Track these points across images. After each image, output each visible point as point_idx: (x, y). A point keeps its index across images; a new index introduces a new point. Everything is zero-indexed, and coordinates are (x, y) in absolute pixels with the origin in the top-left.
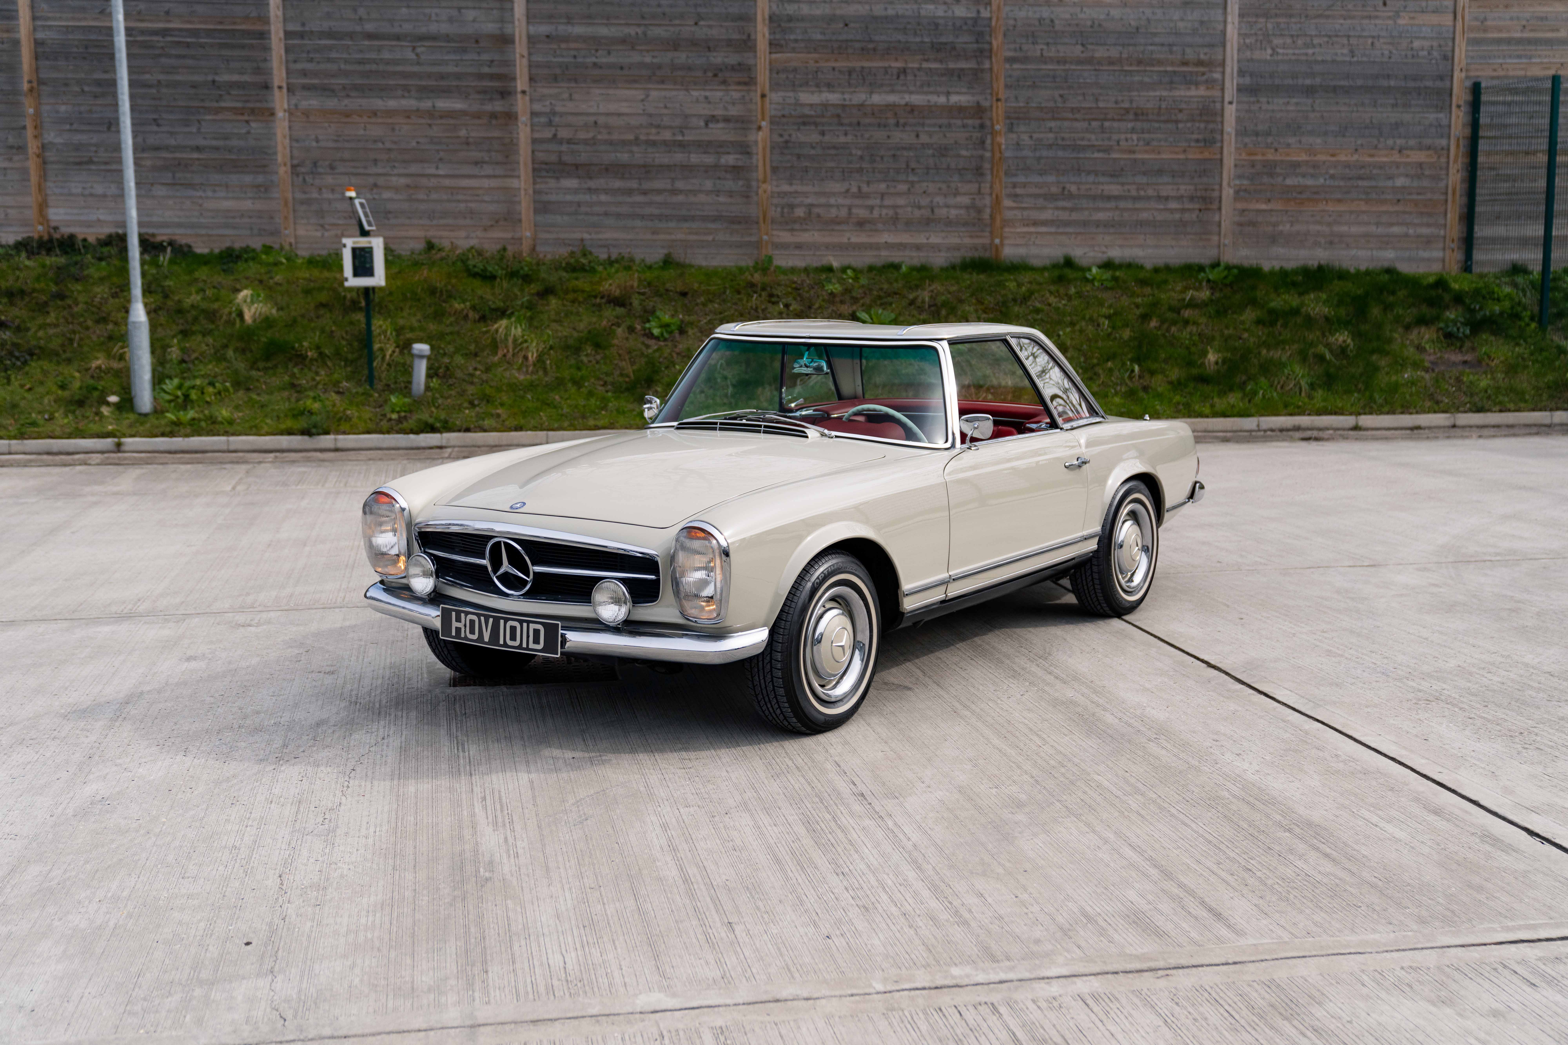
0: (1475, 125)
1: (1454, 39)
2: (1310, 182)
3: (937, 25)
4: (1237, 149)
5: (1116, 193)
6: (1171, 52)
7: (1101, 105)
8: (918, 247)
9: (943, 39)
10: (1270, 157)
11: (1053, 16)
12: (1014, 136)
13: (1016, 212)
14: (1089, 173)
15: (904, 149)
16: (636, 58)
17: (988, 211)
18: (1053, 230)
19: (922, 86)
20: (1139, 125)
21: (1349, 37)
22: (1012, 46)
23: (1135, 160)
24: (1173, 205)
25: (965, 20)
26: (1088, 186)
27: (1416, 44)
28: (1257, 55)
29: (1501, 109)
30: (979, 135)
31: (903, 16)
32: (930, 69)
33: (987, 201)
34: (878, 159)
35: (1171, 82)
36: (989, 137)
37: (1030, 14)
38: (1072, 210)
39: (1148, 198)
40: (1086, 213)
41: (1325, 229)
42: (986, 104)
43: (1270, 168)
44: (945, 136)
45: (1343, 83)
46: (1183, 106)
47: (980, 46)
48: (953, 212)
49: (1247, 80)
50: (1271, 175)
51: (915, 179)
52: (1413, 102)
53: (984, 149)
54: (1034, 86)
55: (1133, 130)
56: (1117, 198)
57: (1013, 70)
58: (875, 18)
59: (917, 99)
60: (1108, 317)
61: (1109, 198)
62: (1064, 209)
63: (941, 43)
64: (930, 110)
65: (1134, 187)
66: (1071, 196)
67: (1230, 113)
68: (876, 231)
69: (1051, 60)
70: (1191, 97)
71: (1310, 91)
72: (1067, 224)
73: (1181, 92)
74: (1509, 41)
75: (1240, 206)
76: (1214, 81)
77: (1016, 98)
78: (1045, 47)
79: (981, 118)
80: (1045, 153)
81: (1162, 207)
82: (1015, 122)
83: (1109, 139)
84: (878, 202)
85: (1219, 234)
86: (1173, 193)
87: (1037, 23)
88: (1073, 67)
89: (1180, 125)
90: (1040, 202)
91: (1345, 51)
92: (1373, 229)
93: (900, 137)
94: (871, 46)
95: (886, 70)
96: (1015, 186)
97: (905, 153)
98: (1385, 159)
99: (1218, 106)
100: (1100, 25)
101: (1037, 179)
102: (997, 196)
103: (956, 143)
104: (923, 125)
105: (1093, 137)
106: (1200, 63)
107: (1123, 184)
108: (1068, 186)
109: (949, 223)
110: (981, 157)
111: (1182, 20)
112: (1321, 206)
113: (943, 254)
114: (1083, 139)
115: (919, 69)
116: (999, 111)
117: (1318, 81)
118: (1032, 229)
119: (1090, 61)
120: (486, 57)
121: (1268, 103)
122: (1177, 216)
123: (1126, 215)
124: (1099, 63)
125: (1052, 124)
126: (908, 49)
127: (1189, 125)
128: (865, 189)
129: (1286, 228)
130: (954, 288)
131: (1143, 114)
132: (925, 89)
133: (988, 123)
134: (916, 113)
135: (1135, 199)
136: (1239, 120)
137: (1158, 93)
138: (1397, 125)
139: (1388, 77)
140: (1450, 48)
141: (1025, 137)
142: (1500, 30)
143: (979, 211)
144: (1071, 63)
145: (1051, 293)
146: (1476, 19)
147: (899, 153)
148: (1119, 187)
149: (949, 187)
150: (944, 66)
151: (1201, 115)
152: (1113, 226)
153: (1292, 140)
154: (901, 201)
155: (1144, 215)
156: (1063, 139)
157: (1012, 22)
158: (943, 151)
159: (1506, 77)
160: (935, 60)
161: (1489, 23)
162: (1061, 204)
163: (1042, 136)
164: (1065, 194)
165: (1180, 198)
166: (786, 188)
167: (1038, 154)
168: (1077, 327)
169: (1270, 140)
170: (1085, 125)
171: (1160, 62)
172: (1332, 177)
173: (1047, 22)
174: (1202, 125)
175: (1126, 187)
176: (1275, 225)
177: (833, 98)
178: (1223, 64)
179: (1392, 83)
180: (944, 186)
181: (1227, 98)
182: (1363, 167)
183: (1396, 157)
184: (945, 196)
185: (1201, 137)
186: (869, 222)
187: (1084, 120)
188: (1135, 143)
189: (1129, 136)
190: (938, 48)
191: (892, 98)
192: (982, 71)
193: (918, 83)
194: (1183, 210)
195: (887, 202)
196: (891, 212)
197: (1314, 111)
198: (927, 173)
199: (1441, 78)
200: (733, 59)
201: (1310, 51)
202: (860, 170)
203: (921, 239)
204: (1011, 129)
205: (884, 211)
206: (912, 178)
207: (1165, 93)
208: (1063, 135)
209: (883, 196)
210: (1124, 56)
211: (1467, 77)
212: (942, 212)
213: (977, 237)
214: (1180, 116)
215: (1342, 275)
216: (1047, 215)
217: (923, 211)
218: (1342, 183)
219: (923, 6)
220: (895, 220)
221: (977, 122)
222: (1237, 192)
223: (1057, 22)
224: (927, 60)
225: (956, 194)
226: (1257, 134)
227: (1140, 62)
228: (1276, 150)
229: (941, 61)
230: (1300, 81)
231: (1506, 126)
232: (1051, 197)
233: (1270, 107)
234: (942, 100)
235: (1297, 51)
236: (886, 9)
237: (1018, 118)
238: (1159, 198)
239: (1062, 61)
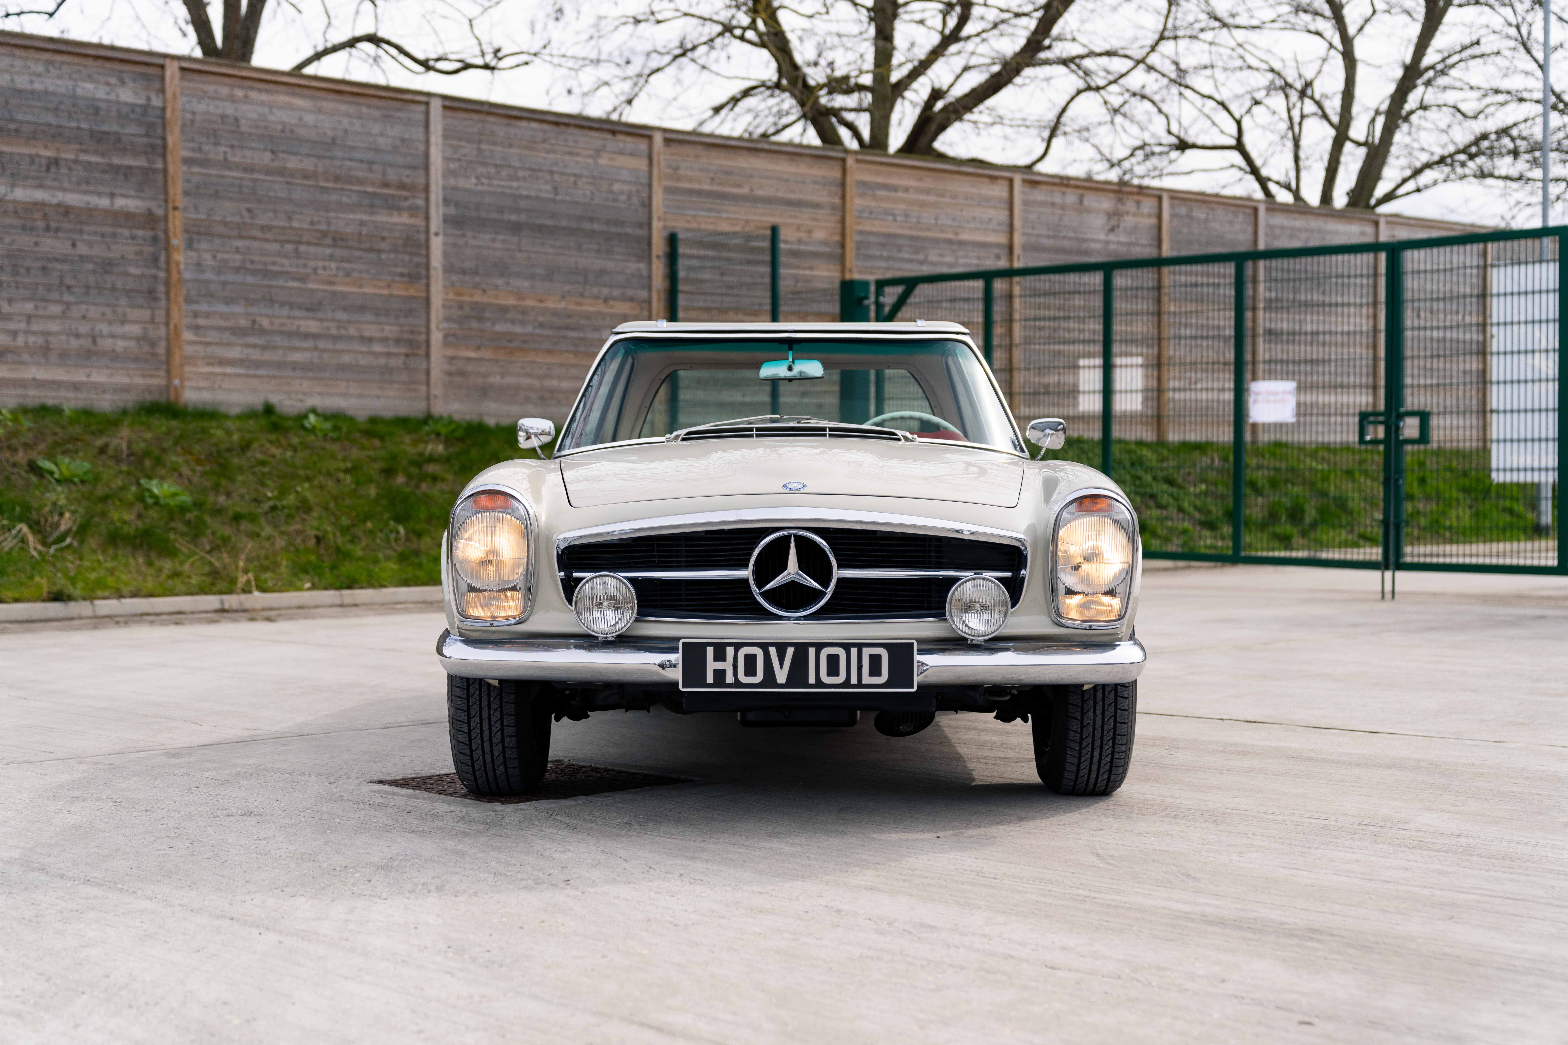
0: (672, 277)
1: (650, 185)
2: (519, 329)
3: (97, 110)
4: (445, 287)
5: (314, 330)
6: (371, 170)
7: (295, 225)
8: (76, 387)
9: (105, 128)
10: (479, 298)
11: (238, 114)
12: (193, 254)
13: (198, 348)
14: (282, 304)
15: (56, 260)
17: (163, 344)
18: (242, 371)
19: (79, 183)
20: (338, 252)
21: (552, 173)
22: (190, 145)
23: (335, 293)
24: (378, 348)
25: (132, 107)
26: (282, 321)
27: (617, 187)
28: (462, 183)
29: (695, 263)
30: (151, 249)
31: (54, 94)
32: (89, 163)
33: (162, 332)
34: (23, 271)
35: (372, 206)
36: (163, 253)
37: (211, 109)
38: (264, 348)
39: (350, 338)
40: (281, 352)
41: (535, 383)
42: (159, 212)
43: (478, 312)
44: (109, 248)
45: (548, 222)
46: (386, 234)
47: (151, 140)
48: (121, 344)
49: (452, 210)
50: (480, 319)
51: (71, 299)
52: (616, 249)
53: (158, 267)
54: (216, 195)
55: (331, 258)
56: (315, 336)
57: (191, 173)
58: (19, 92)
59: (73, 199)
60: (347, 471)
61: (307, 336)
62: (255, 346)
63: (103, 132)
64: (90, 214)
65: (335, 324)
66: (262, 331)
67: (437, 245)
68: (22, 363)
69: (237, 166)
70: (395, 224)
71: (516, 228)
72: (259, 364)
73: (383, 218)
74: (699, 193)
75: (450, 352)
76: (418, 208)
77: (196, 208)
78: (228, 150)
79: (153, 229)
80: (231, 277)
81: (364, 349)
82: (195, 237)
83: (305, 266)
84: (23, 326)
85: (428, 384)
86: (377, 334)
87: (219, 120)
88: (262, 177)
89: (384, 256)
90: (226, 337)
91: (549, 188)
93: (52, 245)
94: (13, 126)
95: (32, 158)
96: (196, 315)
97: (58, 266)
98: (590, 309)
99: (422, 237)
100: (292, 131)
101: (222, 308)
102: (176, 327)
103: (123, 257)
104: (81, 232)
105: (286, 262)
106: (402, 186)
107: (322, 320)
108: (258, 319)
109: (114, 356)
110: (155, 277)
111: (382, 135)
112: (531, 357)
113: (108, 396)
114: (274, 264)
115: (76, 162)
116: (176, 222)
117: (523, 218)
118: (218, 370)
119: (281, 172)
121: (475, 237)
122: (382, 361)
123: (326, 356)
124: (292, 175)
125: (239, 243)
126: (61, 135)
127: (392, 256)
129: (496, 380)
130: (148, 435)
131: (342, 240)
132: (84, 187)
133: (161, 235)
134: (72, 216)
135: (336, 338)
136: (446, 255)
137: (357, 217)
138: (601, 273)
139: (591, 220)
140: (645, 195)
141: (207, 256)
142: (691, 180)
143: (153, 344)
144: (260, 172)
145: (271, 442)
146: (670, 167)
147: (50, 265)
148: (317, 324)
149: (114, 312)
150: (106, 161)
151: (405, 245)
152: (311, 370)
153: (499, 281)
154: (54, 327)
155: (346, 359)
156: (252, 262)
157: (189, 116)
158: (107, 266)
159: (699, 230)
160: (96, 153)
161: (682, 172)
162: (251, 340)
163: (226, 256)
164: (255, 329)
165: (385, 340)
167: (223, 278)
168: (316, 482)
169: (477, 279)
170: (277, 246)
171: (359, 181)
172: (542, 325)
173: (231, 120)
174: (406, 258)
175: (326, 324)
176: (486, 376)
178: (427, 189)
179: (596, 226)
180: (108, 311)
181: (433, 228)
182: (570, 316)
183: (601, 308)
184: (110, 322)
185: (404, 270)
186: (11, 352)
187: (276, 241)
188: (334, 272)
189: (327, 264)
190: (99, 137)
191: (40, 195)
192: (154, 171)
193: (74, 179)
194: (389, 355)
195: (35, 327)
196: (40, 340)
197: (520, 250)
198: (87, 293)
199: (640, 225)
201: (515, 184)
203: (79, 376)
204: (190, 245)
205: (31, 339)
206: (67, 297)
207: (365, 217)
208: (252, 257)
209: (29, 318)
210: (320, 169)
211: (665, 227)
212: (106, 344)
213: (151, 376)
214: (383, 245)
216: (234, 353)
217: (82, 341)
218: (550, 333)
219: (80, 84)
220: (46, 349)
221: (148, 234)
222: (446, 336)
223: (242, 122)
224: (85, 151)
225: (123, 321)
226: (464, 272)
227: (337, 179)
228: (484, 291)
229: (103, 155)
230: (506, 217)
231: (701, 281)
232: (239, 332)
233: (476, 243)
234: (105, 202)
235: (502, 183)
236: (32, 82)
237: (199, 233)
238: (362, 339)
239: (249, 169)
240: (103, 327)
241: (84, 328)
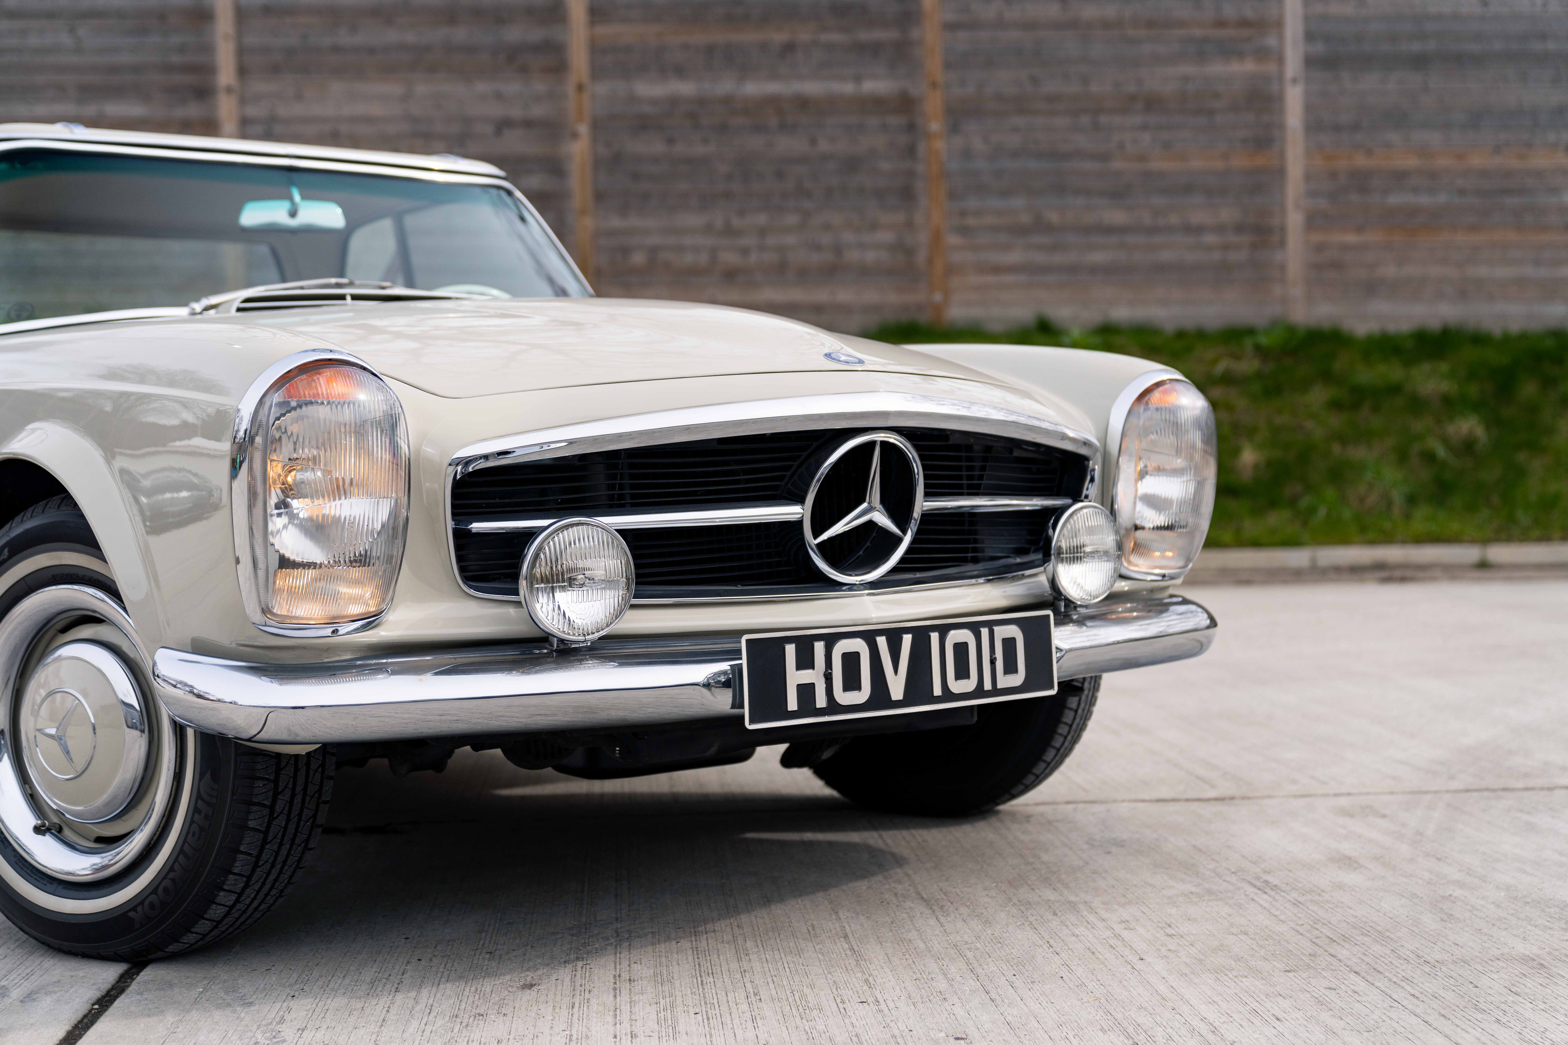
2: (1424, 200)
4: (1306, 151)
5: (1120, 222)
6: (1199, 7)
7: (1093, 89)
10: (1361, 162)
12: (958, 140)
13: (966, 253)
14: (1077, 192)
15: (793, 161)
16: (392, 36)
17: (924, 252)
18: (1023, 279)
19: (819, 68)
20: (1152, 119)
22: (954, 6)
23: (1148, 172)
24: (1210, 239)
26: (1077, 213)
28: (1335, 9)
30: (906, 139)
32: (830, 43)
33: (922, 237)
34: (755, 178)
35: (1201, 54)
36: (921, 142)
38: (1053, 248)
39: (1171, 229)
40: (1075, 253)
41: (1453, 272)
42: (915, 92)
43: (1361, 180)
44: (854, 142)
45: (1472, 48)
46: (1221, 88)
47: (906, 6)
48: (871, 255)
49: (1319, 48)
50: (1363, 190)
51: (811, 206)
53: (915, 160)
54: (989, 63)
55: (1144, 127)
56: (1122, 230)
57: (954, 41)
59: (811, 88)
61: (1110, 230)
62: (1040, 247)
63: (846, 4)
64: (831, 104)
65: (1149, 212)
66: (1050, 228)
67: (1294, 97)
69: (1015, 25)
70: (1234, 74)
71: (1419, 62)
72: (1045, 269)
73: (1217, 68)
75: (1317, 238)
76: (1267, 49)
77: (961, 82)
78: (1004, 5)
79: (908, 113)
80: (1009, 164)
81: (1192, 242)
82: (961, 118)
83: (1108, 141)
84: (755, 241)
85: (1284, 282)
86: (1209, 221)
88: (1049, 34)
89: (1218, 118)
90: (1003, 238)
92: (1529, 271)
93: (788, 144)
94: (742, 10)
95: (764, 46)
96: (963, 214)
97: (796, 169)
98: (1544, 163)
99: (1275, 86)
101: (997, 203)
102: (937, 231)
103: (872, 151)
104: (822, 126)
105: (1082, 138)
106: (1244, 23)
107: (1130, 209)
108: (1045, 213)
109: (864, 271)
110: (911, 172)
112: (1445, 237)
114: (1066, 142)
115: (814, 43)
116: (935, 102)
117: (1431, 46)
118: (991, 279)
119: (1073, 24)
120: (175, 40)
121: (1354, 80)
122: (1216, 256)
123: (1137, 255)
124: (1088, 27)
125: (1018, 120)
126: (796, 13)
127: (1231, 117)
128: (736, 222)
129: (1389, 271)
131: (1157, 102)
132: (824, 72)
133: (919, 121)
134: (810, 109)
135: (1151, 230)
136: (1307, 108)
137: (1180, 70)
138: (1561, 109)
139: (1543, 37)
141: (977, 140)
143: (910, 253)
144: (1045, 28)
147: (786, 168)
148: (1125, 213)
149: (862, 217)
150: (851, 38)
151: (1248, 101)
152: (1116, 273)
153: (1394, 136)
155: (1166, 256)
156: (1036, 142)
158: (852, 164)
160: (838, 29)
162: (1036, 240)
163: (1003, 138)
164: (1040, 226)
165: (1220, 228)
166: (616, 222)
167: (997, 166)
169: (1359, 136)
170: (1068, 120)
171: (1182, 24)
172: (1462, 192)
174: (1251, 117)
175: (1137, 213)
176: (1373, 267)
177: (685, 88)
178: (1280, 23)
179: (1551, 46)
180: (855, 216)
181: (1289, 75)
182: (1509, 175)
184: (858, 230)
185: (1248, 134)
187: (1067, 113)
188: (1148, 145)
189: (1137, 135)
190: (842, 10)
191: (773, 88)
192: (908, 43)
193: (813, 64)
194: (1226, 247)
195: (769, 242)
196: (775, 257)
197: (1427, 91)
198: (830, 198)
200: (536, 34)
202: (727, 195)
204: (953, 129)
205: (765, 256)
206: (806, 204)
207: (1191, 70)
208: (1036, 136)
209: (762, 232)
210: (1127, 15)
212: (853, 256)
213: (908, 292)
214: (1217, 104)
215: (1479, 339)
216: (1014, 257)
217: (824, 255)
218: (1476, 201)
220: (782, 267)
221: (902, 120)
222: (1309, 218)
224: (825, 30)
225: (874, 227)
226: (1337, 128)
227: (1151, 24)
228: (1370, 152)
229: (847, 31)
230: (1404, 47)
232: (1019, 231)
233: (1357, 87)
234: (849, 88)
237: (966, 113)
238: (1189, 229)
239: (1030, 26)
240: (848, 237)
241: (826, 239)
